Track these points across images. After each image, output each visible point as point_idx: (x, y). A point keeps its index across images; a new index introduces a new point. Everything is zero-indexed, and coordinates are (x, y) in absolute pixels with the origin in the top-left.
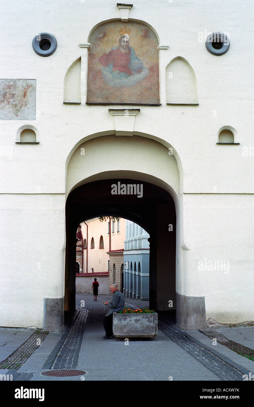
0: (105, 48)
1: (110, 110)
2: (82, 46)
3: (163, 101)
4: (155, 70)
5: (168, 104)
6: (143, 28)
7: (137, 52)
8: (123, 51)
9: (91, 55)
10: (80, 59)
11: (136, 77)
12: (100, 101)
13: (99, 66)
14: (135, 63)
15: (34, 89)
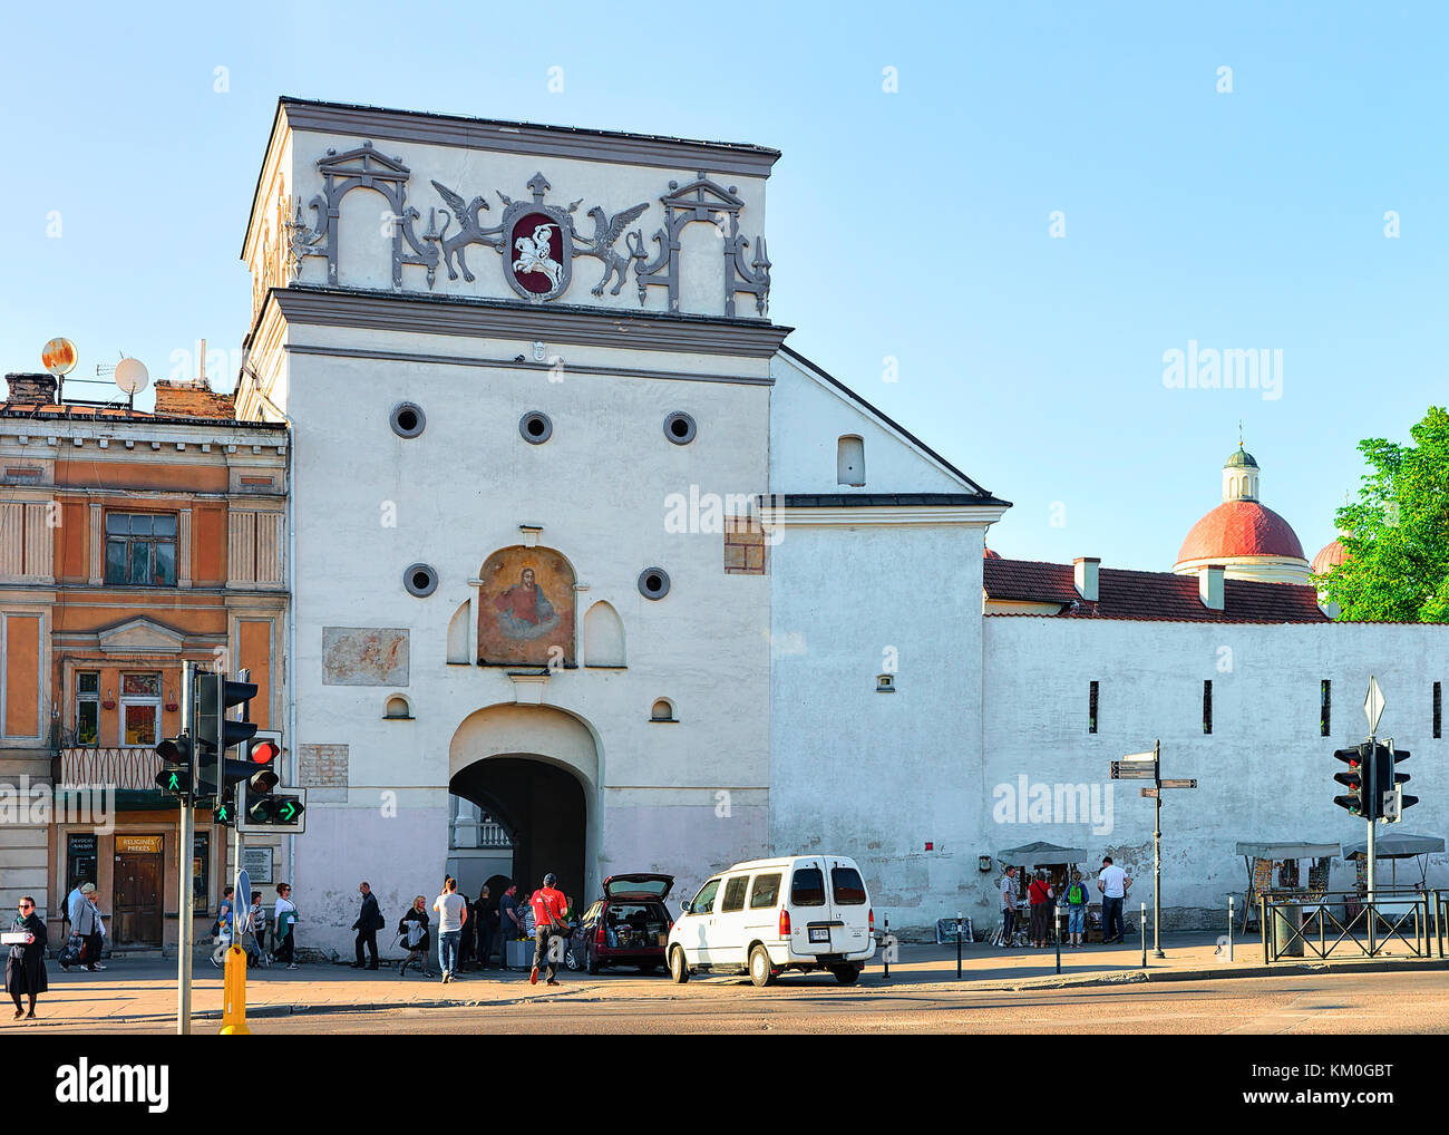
0: (501, 585)
1: (510, 674)
2: (471, 584)
3: (580, 660)
4: (570, 618)
5: (587, 666)
6: (555, 558)
7: (545, 591)
8: (526, 588)
9: (483, 595)
10: (469, 601)
11: (547, 626)
12: (494, 659)
13: (494, 611)
14: (543, 607)
15: (407, 644)
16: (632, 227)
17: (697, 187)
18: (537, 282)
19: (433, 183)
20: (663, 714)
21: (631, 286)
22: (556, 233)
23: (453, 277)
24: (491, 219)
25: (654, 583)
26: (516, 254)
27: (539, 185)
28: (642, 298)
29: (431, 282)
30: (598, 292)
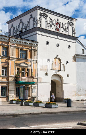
3: (61, 70)
10: (52, 63)
12: (54, 69)
13: (54, 64)
15: (47, 67)
16: (65, 25)
17: (70, 22)
18: (58, 30)
19: (49, 18)
20: (68, 76)
21: (65, 31)
22: (59, 25)
23: (51, 28)
24: (54, 23)
25: (67, 62)
26: (56, 26)
27: (58, 20)
28: (66, 33)
29: (49, 28)
30: (62, 32)
